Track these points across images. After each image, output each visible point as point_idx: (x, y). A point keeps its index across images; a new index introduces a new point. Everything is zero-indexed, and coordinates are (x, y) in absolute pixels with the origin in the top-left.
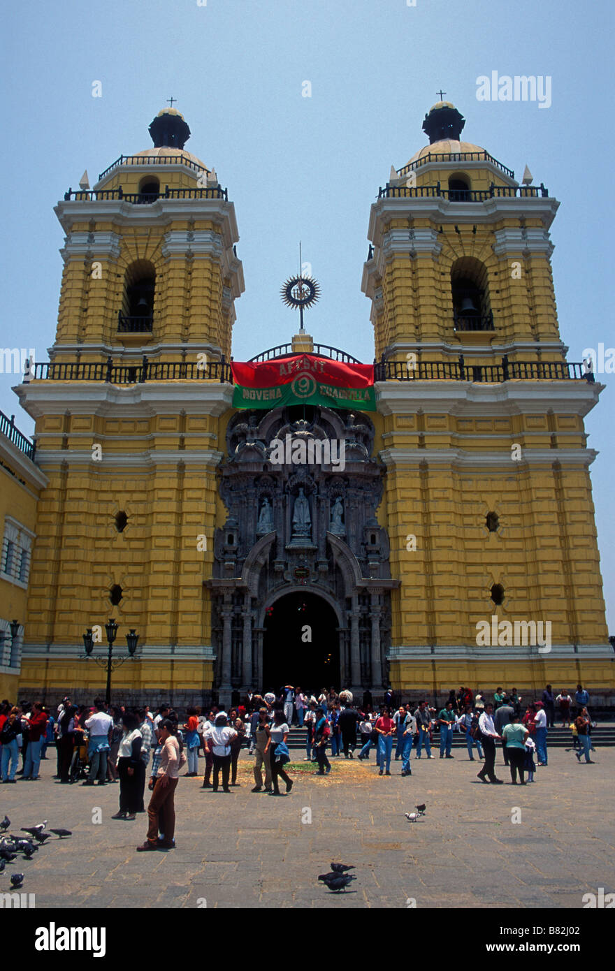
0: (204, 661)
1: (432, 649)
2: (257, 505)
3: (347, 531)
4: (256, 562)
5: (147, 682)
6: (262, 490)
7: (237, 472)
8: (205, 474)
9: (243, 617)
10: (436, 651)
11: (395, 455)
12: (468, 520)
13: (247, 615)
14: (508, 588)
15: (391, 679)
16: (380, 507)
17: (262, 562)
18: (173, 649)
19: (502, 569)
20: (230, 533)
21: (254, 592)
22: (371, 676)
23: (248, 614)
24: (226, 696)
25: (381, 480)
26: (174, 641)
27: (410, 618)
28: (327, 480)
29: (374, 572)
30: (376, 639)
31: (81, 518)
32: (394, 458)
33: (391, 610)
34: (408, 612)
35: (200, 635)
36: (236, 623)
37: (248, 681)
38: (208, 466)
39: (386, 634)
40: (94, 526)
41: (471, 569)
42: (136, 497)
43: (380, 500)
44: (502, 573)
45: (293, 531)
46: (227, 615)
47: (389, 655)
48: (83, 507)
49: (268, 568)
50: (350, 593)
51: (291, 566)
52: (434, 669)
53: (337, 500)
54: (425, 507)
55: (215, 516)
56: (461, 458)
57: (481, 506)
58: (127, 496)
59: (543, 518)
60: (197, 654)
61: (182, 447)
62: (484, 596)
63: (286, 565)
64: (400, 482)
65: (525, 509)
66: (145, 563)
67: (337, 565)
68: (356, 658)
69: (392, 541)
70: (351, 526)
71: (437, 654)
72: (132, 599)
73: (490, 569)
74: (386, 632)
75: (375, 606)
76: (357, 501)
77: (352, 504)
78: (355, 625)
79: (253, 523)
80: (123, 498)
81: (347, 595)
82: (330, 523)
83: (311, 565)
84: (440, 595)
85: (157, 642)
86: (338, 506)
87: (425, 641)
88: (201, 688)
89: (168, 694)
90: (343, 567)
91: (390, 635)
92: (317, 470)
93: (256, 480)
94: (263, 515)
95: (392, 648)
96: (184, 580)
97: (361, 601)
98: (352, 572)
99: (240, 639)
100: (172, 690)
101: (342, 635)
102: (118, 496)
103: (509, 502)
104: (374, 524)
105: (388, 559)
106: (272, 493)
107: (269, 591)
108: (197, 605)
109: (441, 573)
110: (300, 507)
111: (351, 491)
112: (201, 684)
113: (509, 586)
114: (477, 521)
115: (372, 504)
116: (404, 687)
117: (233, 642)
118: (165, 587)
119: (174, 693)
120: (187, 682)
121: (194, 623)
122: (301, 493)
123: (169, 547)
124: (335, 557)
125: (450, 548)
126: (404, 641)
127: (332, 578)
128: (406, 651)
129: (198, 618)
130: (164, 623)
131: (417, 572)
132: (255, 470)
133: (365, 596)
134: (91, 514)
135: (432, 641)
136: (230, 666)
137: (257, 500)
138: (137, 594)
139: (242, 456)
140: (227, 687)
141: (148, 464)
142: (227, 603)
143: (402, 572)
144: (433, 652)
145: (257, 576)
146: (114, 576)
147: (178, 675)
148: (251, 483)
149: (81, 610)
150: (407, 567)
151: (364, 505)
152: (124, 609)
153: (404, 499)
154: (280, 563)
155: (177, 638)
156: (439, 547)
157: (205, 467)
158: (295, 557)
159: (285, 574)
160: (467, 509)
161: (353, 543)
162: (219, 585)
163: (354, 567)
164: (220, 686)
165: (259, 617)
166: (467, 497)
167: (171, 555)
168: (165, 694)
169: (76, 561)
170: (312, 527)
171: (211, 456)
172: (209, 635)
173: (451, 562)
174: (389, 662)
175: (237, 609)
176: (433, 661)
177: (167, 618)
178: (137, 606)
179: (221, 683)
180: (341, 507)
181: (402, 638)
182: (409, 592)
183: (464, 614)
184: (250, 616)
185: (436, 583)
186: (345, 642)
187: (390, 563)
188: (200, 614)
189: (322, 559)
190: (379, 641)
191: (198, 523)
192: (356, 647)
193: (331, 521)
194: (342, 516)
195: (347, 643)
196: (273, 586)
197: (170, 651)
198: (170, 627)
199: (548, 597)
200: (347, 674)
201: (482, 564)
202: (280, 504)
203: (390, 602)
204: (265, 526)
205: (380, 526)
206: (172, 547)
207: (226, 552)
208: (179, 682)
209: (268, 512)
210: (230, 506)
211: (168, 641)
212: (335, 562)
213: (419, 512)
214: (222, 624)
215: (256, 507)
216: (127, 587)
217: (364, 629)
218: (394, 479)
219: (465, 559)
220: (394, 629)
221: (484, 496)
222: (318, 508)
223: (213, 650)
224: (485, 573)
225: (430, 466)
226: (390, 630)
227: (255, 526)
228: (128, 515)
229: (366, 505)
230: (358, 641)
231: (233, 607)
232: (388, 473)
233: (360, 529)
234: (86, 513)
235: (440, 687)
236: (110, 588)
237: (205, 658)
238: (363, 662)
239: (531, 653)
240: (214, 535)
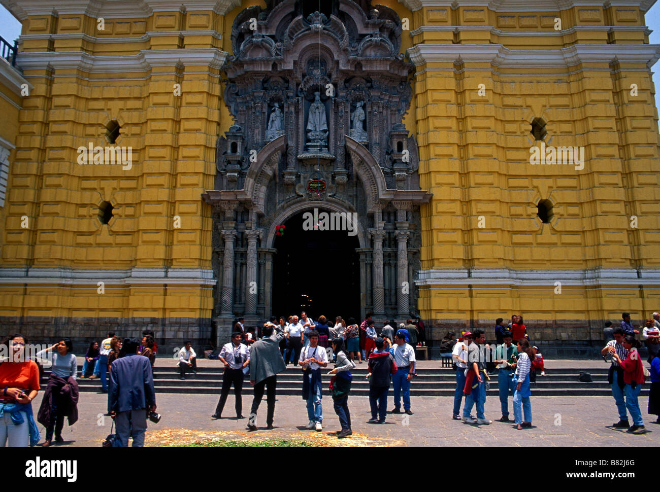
0: (202, 286)
1: (469, 273)
2: (265, 110)
3: (370, 137)
4: (262, 173)
5: (136, 310)
6: (272, 93)
7: (243, 73)
8: (206, 77)
9: (247, 235)
10: (473, 275)
11: (426, 52)
12: (510, 127)
13: (252, 233)
14: (557, 203)
15: (420, 308)
16: (408, 114)
17: (270, 173)
18: (166, 272)
19: (550, 182)
20: (233, 141)
21: (261, 207)
22: (396, 303)
23: (252, 231)
24: (226, 326)
25: (410, 83)
26: (168, 263)
27: (443, 236)
28: (346, 81)
29: (401, 184)
30: (403, 260)
31: (66, 127)
32: (424, 56)
33: (421, 229)
34: (440, 230)
35: (198, 256)
36: (240, 243)
37: (252, 308)
38: (211, 68)
39: (414, 257)
40: (83, 137)
41: (513, 182)
42: (131, 104)
43: (408, 106)
44: (550, 187)
45: (308, 140)
46: (228, 232)
47: (418, 279)
48: (70, 115)
49: (278, 180)
50: (372, 207)
51: (305, 178)
52: (471, 296)
53: (358, 104)
54: (460, 112)
55: (219, 124)
56: (503, 56)
57: (526, 111)
58: (121, 104)
59: (598, 123)
60: (193, 278)
61: (181, 45)
62: (529, 213)
63: (298, 177)
64: (431, 83)
65: (577, 115)
66: (138, 177)
67: (358, 177)
68: (379, 282)
69: (422, 150)
70: (374, 132)
71: (475, 278)
72: (123, 217)
73: (536, 182)
74: (415, 253)
75: (402, 223)
76: (381, 106)
77: (375, 108)
78: (378, 245)
79: (260, 129)
80: (116, 105)
81: (369, 210)
82: (350, 130)
83: (327, 178)
84: (479, 210)
85: (149, 264)
86: (360, 112)
87: (461, 263)
88: (198, 317)
89: (160, 322)
90: (364, 178)
91: (419, 258)
92: (335, 69)
93: (264, 82)
94: (273, 121)
95: (422, 272)
96: (180, 194)
97: (386, 218)
98: (374, 183)
99: (243, 261)
100: (164, 319)
101: (362, 257)
102: (111, 104)
103: (558, 106)
104: (401, 129)
105: (417, 171)
106: (283, 97)
107: (278, 207)
108: (196, 222)
109: (479, 185)
110: (315, 113)
111: (375, 94)
112: (198, 312)
113: (559, 201)
114: (520, 129)
115: (399, 111)
116: (436, 316)
117: (235, 264)
118: (159, 202)
119: (167, 322)
120: (182, 309)
121: (192, 242)
122: (318, 98)
123: (164, 157)
124: (355, 167)
125: (489, 156)
126: (436, 263)
127: (352, 192)
128: (438, 275)
129: (196, 236)
130: (157, 243)
131: (451, 185)
132: (263, 70)
133: (389, 212)
134: (80, 123)
135: (469, 263)
136: (231, 291)
137: (266, 105)
138: (130, 211)
139: (248, 54)
140: (227, 315)
141: (144, 68)
142: (229, 219)
143: (433, 185)
144: (470, 276)
145: (264, 189)
146: (104, 192)
147: (171, 302)
148: (259, 85)
149: (66, 229)
150: (440, 178)
151: (389, 110)
152: (115, 229)
153: (435, 101)
154: (291, 174)
155: (172, 260)
156: (477, 156)
157: (207, 69)
158: (309, 167)
159: (297, 188)
160: (509, 115)
161: (376, 151)
162: (218, 198)
163: (377, 176)
164: (220, 314)
165: (266, 236)
166: (509, 101)
167: (166, 166)
168: (157, 323)
169: (60, 175)
170: (329, 135)
171: (213, 55)
172: (209, 257)
173: (490, 173)
174: (418, 287)
175: (241, 227)
176: (470, 286)
177: (160, 237)
178: (128, 225)
179: (220, 311)
180: (362, 111)
181: (433, 260)
182: (442, 207)
183: (506, 232)
184: (255, 234)
185: (473, 197)
186: (366, 264)
187: (419, 175)
188: (198, 233)
189: (340, 169)
190: (406, 263)
191: (198, 130)
192: (379, 271)
193: (351, 128)
194: (364, 122)
195: (368, 266)
196: (283, 200)
197: (163, 274)
198: (164, 247)
199: (605, 213)
200: (369, 301)
201: (526, 176)
202: (292, 109)
203: (420, 219)
204: (274, 132)
205: (408, 132)
206: (167, 158)
207: (229, 162)
208: (173, 310)
209: (278, 118)
210: (235, 114)
211: (161, 263)
212: (354, 173)
213: (453, 116)
214: (224, 243)
215: (264, 113)
216: (118, 204)
217: (389, 250)
218: (424, 80)
219: (508, 171)
220: (424, 250)
221: (530, 101)
222: (336, 113)
223: (214, 273)
224: (530, 188)
225: (466, 65)
226: (419, 252)
227: (263, 135)
228: (120, 125)
229: (391, 111)
230: (382, 263)
231: (236, 225)
232: (417, 74)
233: (385, 137)
234: (74, 122)
235: (478, 316)
236: (99, 205)
237: (202, 283)
238: (387, 287)
239: (585, 278)
240: (216, 145)
